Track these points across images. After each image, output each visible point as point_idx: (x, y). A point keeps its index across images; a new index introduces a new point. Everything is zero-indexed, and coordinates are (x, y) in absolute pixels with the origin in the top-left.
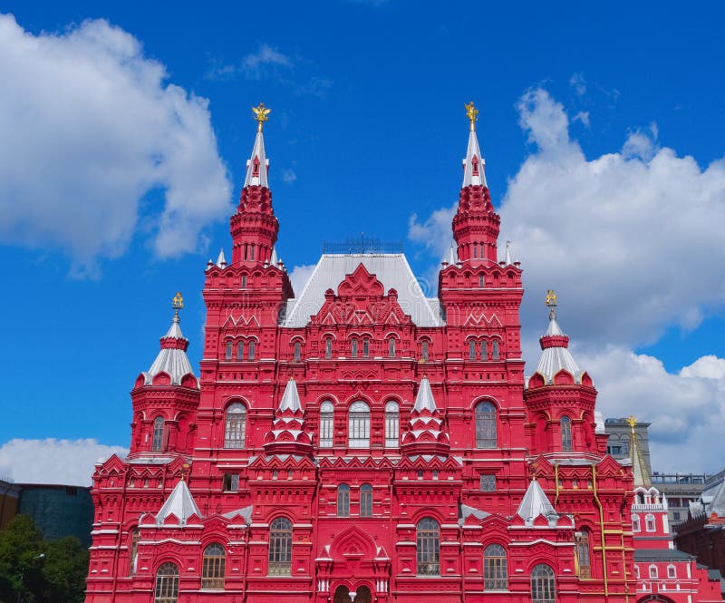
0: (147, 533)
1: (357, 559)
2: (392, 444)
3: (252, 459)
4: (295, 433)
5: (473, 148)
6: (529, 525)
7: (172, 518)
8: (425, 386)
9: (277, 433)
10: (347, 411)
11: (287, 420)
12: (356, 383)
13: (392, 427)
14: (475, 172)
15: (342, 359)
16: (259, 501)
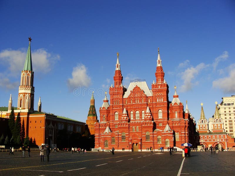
0: (103, 135)
1: (136, 139)
2: (143, 118)
3: (118, 122)
4: (125, 118)
5: (159, 58)
6: (165, 132)
7: (106, 133)
8: (148, 108)
9: (122, 118)
10: (135, 113)
11: (124, 115)
12: (137, 108)
13: (143, 115)
14: (159, 64)
15: (134, 103)
16: (120, 130)
